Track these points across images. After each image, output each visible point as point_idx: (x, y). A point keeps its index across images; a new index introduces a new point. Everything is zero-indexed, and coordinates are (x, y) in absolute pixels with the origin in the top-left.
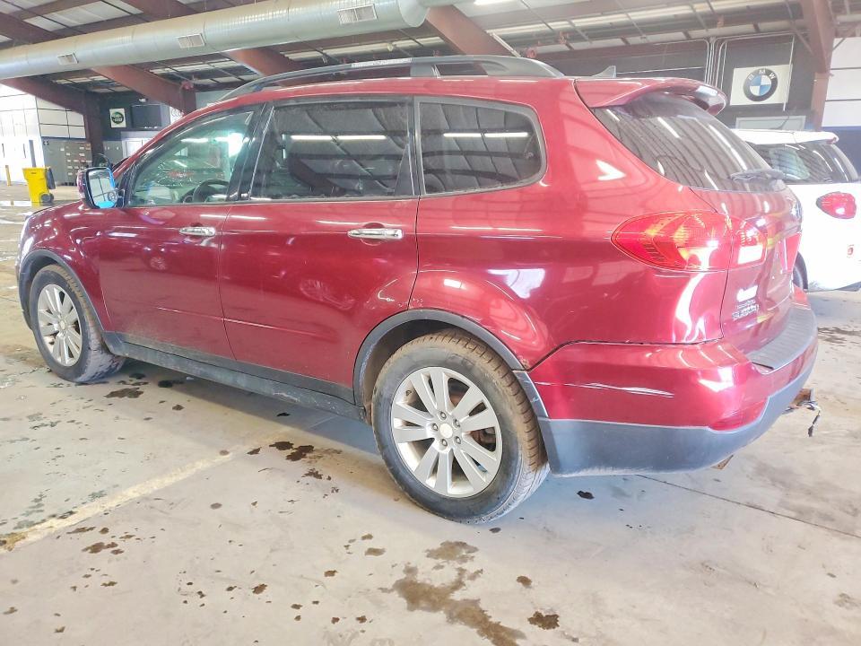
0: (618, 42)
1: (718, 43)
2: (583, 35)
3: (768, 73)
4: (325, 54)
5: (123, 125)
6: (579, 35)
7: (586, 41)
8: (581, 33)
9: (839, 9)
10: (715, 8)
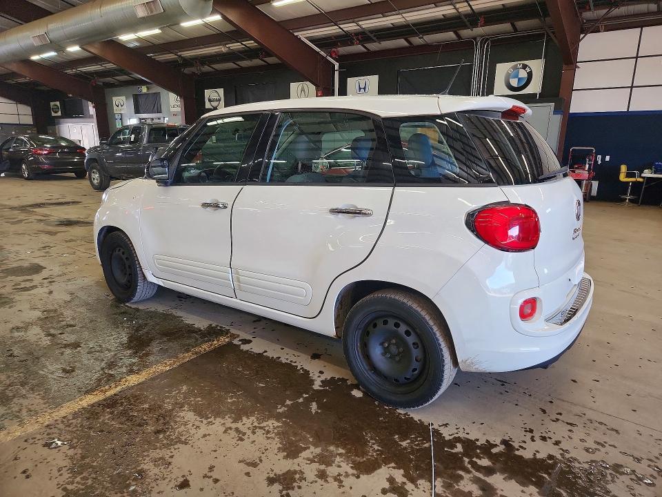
0: (402, 42)
1: (484, 41)
2: (372, 36)
3: (525, 67)
4: (180, 56)
5: (59, 114)
6: (369, 36)
7: (375, 42)
8: (370, 35)
9: (584, 6)
10: (473, 7)
